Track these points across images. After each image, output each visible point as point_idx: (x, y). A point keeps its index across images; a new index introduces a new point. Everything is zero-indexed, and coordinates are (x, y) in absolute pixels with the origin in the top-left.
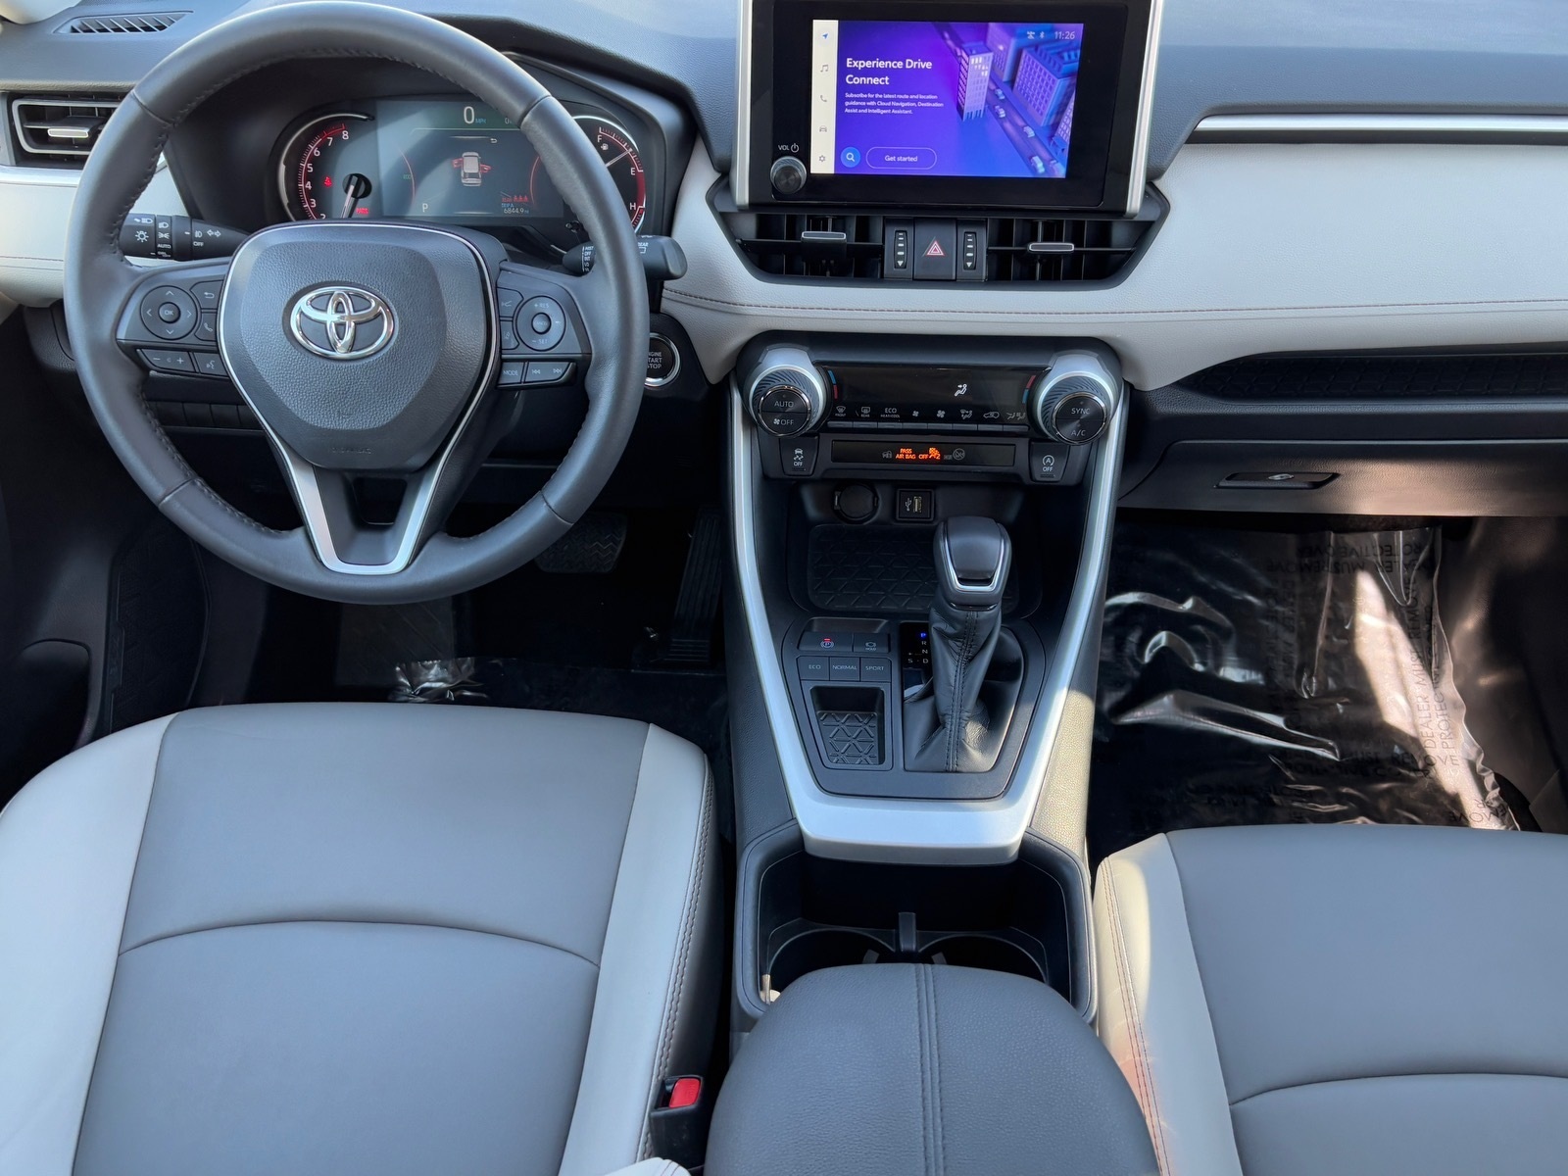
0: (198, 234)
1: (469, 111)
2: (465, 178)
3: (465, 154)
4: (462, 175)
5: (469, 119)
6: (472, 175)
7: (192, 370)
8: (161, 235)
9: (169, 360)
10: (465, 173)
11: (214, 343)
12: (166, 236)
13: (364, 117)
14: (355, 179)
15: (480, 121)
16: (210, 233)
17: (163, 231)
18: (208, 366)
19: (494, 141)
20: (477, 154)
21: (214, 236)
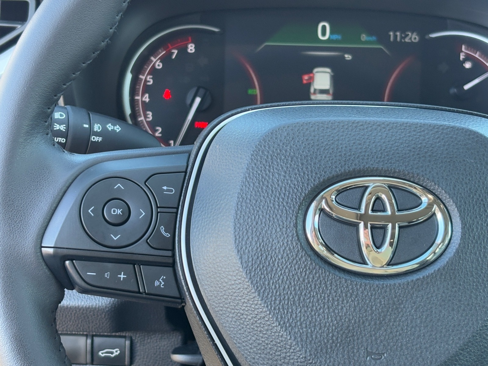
0: (97, 127)
1: (324, 28)
2: (315, 93)
3: (316, 70)
4: (312, 90)
5: (324, 34)
6: (323, 92)
7: (137, 290)
8: (57, 127)
9: (107, 275)
10: (315, 90)
11: (169, 253)
12: (62, 128)
13: (216, 30)
14: (202, 91)
15: (336, 37)
16: (110, 127)
17: (60, 122)
18: (157, 283)
19: (348, 57)
20: (328, 70)
21: (113, 131)
